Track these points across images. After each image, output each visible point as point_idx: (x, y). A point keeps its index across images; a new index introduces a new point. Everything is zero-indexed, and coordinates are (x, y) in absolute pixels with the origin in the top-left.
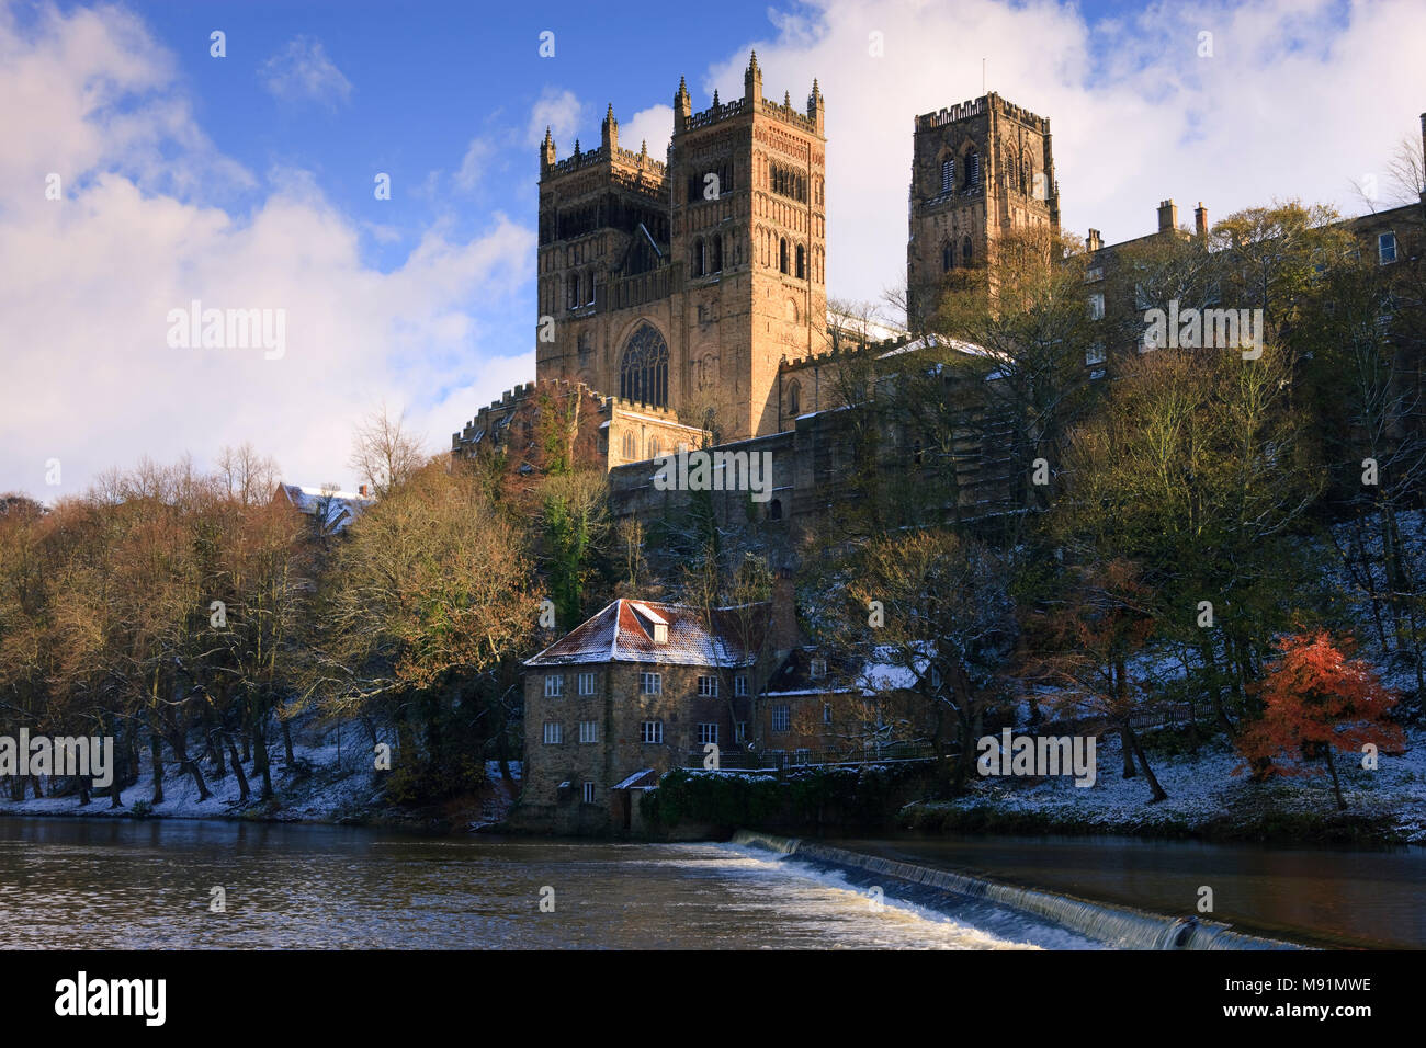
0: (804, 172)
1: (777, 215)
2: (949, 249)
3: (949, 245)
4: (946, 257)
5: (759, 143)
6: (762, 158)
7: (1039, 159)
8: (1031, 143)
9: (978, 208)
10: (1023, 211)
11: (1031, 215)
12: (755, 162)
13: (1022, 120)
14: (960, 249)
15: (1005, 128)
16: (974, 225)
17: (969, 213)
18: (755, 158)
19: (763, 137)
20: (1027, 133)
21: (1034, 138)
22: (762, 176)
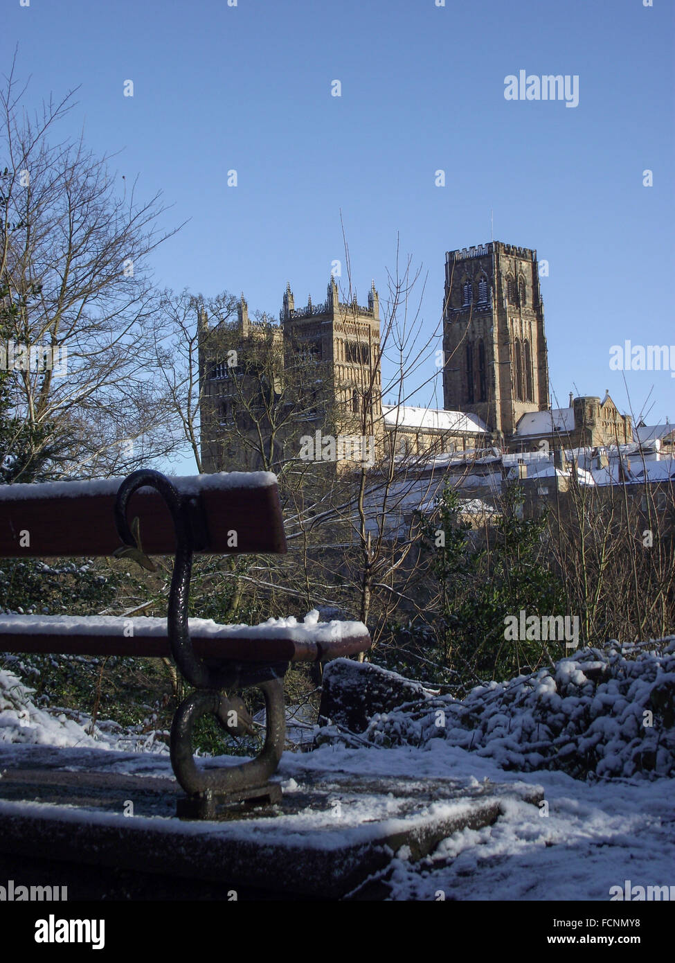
0: (367, 344)
1: (350, 376)
2: (469, 346)
3: (470, 343)
4: (468, 351)
5: (338, 332)
6: (340, 342)
7: (529, 279)
8: (524, 270)
9: (488, 320)
10: (518, 320)
11: (524, 321)
12: (335, 346)
13: (517, 255)
14: (476, 345)
15: (505, 264)
16: (485, 332)
17: (482, 323)
18: (335, 342)
19: (340, 328)
20: (521, 263)
21: (525, 265)
22: (340, 354)
